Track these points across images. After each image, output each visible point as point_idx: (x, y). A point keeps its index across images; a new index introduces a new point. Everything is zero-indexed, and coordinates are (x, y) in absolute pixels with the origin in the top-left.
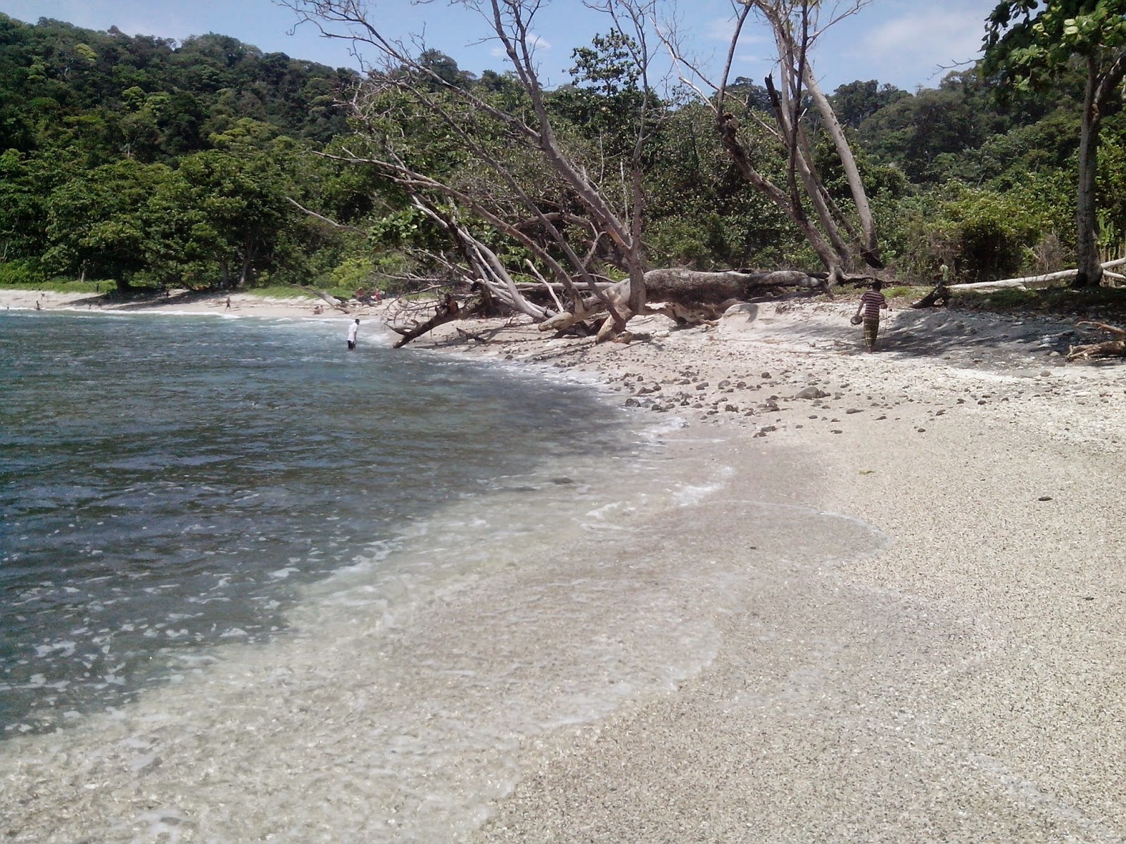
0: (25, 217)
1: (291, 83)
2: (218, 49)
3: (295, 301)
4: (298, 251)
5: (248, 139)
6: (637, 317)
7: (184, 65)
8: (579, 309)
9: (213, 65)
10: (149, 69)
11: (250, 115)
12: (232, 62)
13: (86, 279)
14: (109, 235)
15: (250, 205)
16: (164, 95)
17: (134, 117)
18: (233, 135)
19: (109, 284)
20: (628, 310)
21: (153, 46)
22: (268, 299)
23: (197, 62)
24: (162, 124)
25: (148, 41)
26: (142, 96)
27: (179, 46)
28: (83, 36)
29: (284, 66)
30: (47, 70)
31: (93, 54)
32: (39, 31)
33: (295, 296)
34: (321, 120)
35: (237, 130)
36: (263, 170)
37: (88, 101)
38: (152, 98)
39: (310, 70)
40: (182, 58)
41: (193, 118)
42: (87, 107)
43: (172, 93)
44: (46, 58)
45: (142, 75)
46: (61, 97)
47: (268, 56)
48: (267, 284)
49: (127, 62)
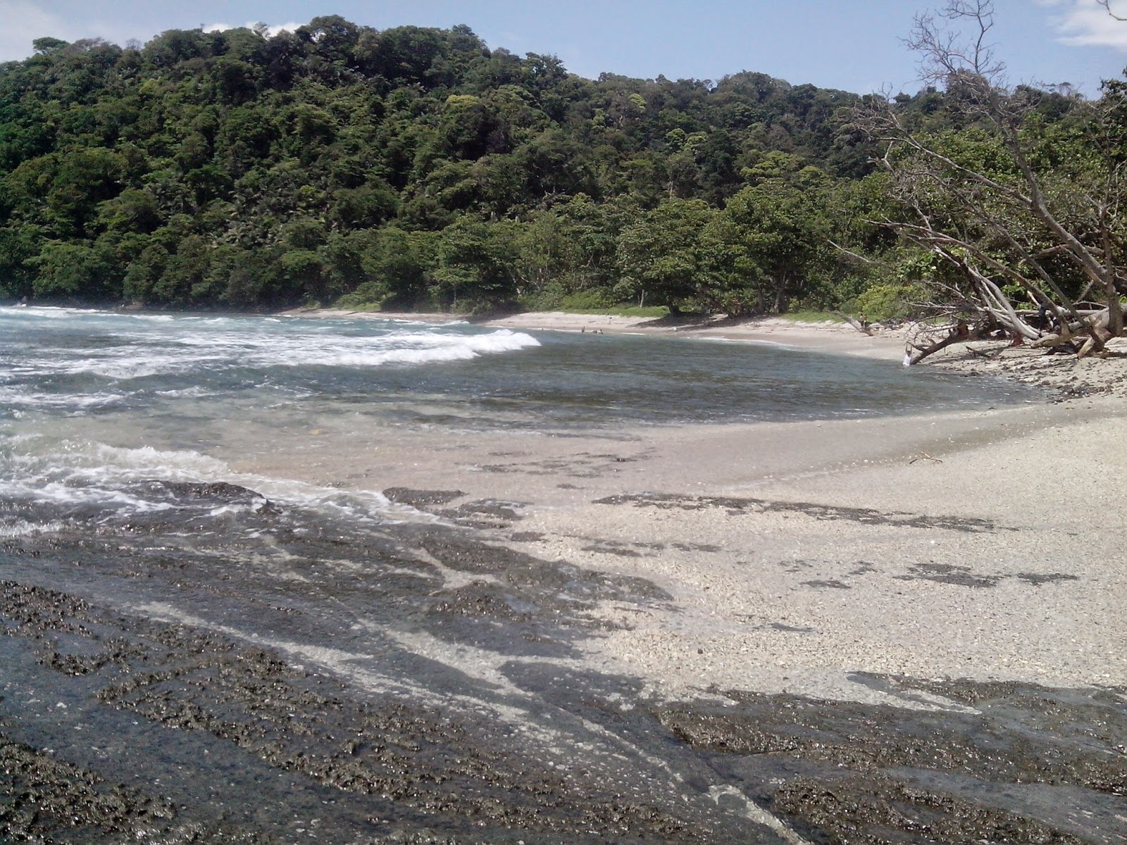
0: (597, 253)
1: (818, 113)
2: (751, 86)
3: (822, 325)
4: (826, 279)
5: (776, 171)
6: (1115, 339)
7: (719, 104)
8: (1065, 331)
9: (744, 102)
10: (689, 110)
11: (778, 148)
12: (763, 96)
13: (644, 305)
14: (669, 270)
15: (785, 239)
16: (702, 135)
17: (677, 157)
18: (763, 169)
19: (663, 310)
20: (1107, 332)
21: (692, 88)
22: (799, 323)
23: (731, 100)
24: (699, 161)
25: (686, 84)
26: (683, 137)
27: (715, 86)
28: (635, 86)
29: (812, 97)
30: (606, 119)
31: (643, 102)
32: (600, 86)
33: (823, 320)
34: (846, 148)
35: (767, 164)
36: (797, 207)
37: (638, 145)
38: (692, 137)
39: (837, 98)
40: (719, 97)
41: (728, 155)
42: (637, 150)
43: (709, 132)
44: (605, 110)
45: (682, 117)
46: (618, 144)
47: (796, 88)
48: (797, 310)
49: (671, 107)
